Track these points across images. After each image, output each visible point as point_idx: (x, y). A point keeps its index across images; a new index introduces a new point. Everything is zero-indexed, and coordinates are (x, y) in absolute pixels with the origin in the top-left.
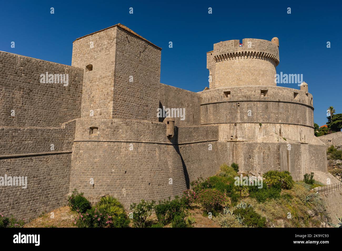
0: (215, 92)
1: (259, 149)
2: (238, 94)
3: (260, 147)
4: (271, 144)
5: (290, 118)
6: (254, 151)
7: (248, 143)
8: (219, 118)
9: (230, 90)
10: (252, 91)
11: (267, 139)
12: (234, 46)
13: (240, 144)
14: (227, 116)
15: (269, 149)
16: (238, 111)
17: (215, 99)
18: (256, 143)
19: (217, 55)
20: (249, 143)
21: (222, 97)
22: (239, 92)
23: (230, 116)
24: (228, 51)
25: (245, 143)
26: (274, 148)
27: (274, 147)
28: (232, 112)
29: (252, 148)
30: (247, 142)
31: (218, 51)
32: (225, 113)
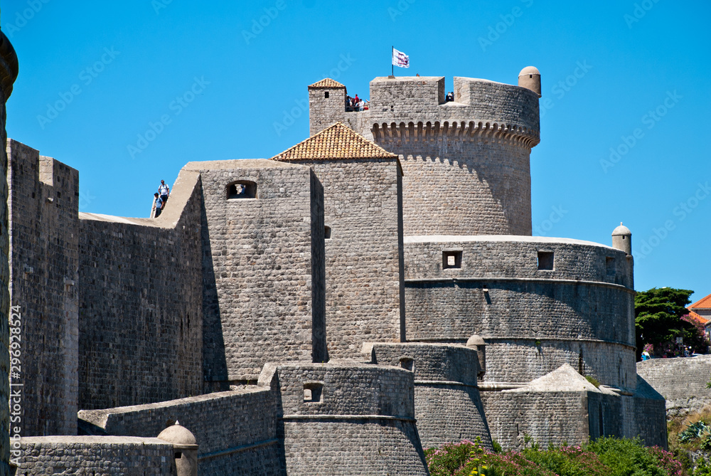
0: (418, 249)
1: (540, 408)
2: (484, 261)
3: (543, 402)
4: (567, 394)
5: (599, 327)
6: (529, 413)
7: (513, 393)
8: (430, 324)
9: (460, 249)
10: (517, 254)
11: (556, 382)
12: (437, 99)
13: (492, 395)
14: (453, 321)
15: (564, 409)
16: (484, 306)
17: (419, 272)
18: (531, 393)
19: (384, 120)
20: (516, 393)
21: (438, 265)
22: (484, 255)
23: (461, 321)
24: (419, 114)
25: (504, 393)
26: (576, 406)
27: (576, 402)
28: (467, 311)
29: (523, 406)
30: (508, 391)
31: (386, 110)
32: (449, 312)
